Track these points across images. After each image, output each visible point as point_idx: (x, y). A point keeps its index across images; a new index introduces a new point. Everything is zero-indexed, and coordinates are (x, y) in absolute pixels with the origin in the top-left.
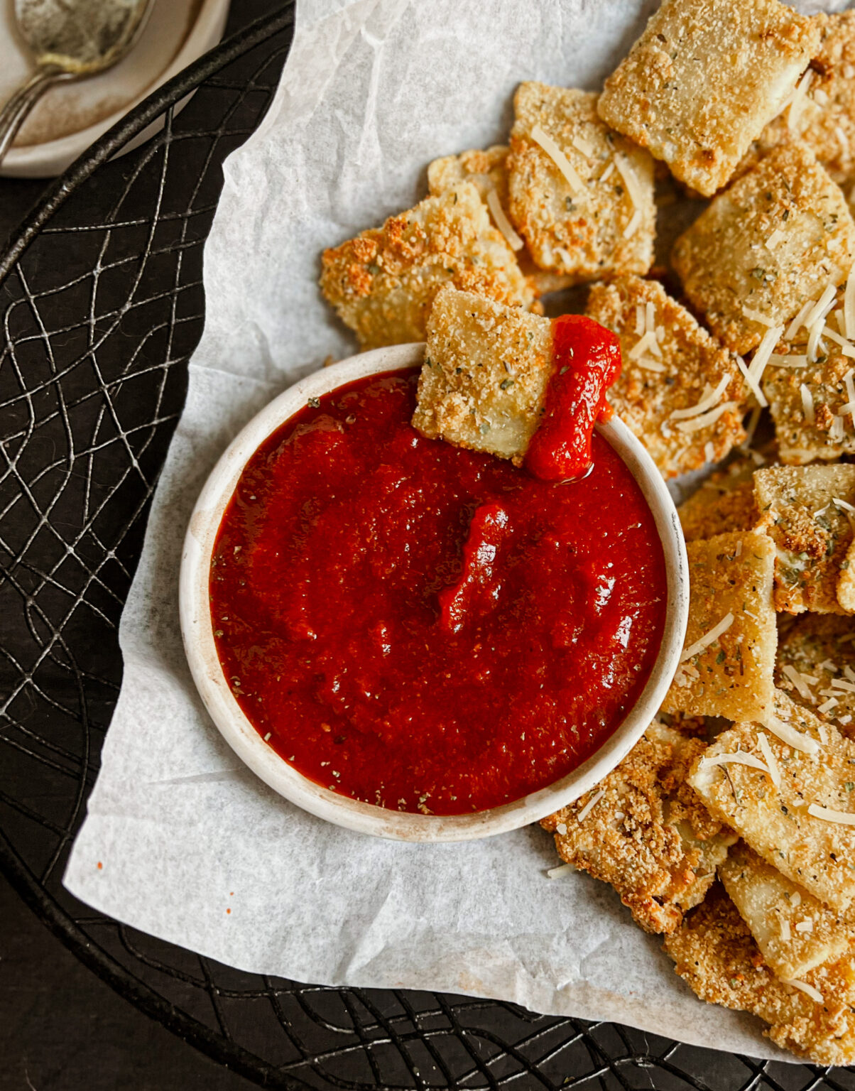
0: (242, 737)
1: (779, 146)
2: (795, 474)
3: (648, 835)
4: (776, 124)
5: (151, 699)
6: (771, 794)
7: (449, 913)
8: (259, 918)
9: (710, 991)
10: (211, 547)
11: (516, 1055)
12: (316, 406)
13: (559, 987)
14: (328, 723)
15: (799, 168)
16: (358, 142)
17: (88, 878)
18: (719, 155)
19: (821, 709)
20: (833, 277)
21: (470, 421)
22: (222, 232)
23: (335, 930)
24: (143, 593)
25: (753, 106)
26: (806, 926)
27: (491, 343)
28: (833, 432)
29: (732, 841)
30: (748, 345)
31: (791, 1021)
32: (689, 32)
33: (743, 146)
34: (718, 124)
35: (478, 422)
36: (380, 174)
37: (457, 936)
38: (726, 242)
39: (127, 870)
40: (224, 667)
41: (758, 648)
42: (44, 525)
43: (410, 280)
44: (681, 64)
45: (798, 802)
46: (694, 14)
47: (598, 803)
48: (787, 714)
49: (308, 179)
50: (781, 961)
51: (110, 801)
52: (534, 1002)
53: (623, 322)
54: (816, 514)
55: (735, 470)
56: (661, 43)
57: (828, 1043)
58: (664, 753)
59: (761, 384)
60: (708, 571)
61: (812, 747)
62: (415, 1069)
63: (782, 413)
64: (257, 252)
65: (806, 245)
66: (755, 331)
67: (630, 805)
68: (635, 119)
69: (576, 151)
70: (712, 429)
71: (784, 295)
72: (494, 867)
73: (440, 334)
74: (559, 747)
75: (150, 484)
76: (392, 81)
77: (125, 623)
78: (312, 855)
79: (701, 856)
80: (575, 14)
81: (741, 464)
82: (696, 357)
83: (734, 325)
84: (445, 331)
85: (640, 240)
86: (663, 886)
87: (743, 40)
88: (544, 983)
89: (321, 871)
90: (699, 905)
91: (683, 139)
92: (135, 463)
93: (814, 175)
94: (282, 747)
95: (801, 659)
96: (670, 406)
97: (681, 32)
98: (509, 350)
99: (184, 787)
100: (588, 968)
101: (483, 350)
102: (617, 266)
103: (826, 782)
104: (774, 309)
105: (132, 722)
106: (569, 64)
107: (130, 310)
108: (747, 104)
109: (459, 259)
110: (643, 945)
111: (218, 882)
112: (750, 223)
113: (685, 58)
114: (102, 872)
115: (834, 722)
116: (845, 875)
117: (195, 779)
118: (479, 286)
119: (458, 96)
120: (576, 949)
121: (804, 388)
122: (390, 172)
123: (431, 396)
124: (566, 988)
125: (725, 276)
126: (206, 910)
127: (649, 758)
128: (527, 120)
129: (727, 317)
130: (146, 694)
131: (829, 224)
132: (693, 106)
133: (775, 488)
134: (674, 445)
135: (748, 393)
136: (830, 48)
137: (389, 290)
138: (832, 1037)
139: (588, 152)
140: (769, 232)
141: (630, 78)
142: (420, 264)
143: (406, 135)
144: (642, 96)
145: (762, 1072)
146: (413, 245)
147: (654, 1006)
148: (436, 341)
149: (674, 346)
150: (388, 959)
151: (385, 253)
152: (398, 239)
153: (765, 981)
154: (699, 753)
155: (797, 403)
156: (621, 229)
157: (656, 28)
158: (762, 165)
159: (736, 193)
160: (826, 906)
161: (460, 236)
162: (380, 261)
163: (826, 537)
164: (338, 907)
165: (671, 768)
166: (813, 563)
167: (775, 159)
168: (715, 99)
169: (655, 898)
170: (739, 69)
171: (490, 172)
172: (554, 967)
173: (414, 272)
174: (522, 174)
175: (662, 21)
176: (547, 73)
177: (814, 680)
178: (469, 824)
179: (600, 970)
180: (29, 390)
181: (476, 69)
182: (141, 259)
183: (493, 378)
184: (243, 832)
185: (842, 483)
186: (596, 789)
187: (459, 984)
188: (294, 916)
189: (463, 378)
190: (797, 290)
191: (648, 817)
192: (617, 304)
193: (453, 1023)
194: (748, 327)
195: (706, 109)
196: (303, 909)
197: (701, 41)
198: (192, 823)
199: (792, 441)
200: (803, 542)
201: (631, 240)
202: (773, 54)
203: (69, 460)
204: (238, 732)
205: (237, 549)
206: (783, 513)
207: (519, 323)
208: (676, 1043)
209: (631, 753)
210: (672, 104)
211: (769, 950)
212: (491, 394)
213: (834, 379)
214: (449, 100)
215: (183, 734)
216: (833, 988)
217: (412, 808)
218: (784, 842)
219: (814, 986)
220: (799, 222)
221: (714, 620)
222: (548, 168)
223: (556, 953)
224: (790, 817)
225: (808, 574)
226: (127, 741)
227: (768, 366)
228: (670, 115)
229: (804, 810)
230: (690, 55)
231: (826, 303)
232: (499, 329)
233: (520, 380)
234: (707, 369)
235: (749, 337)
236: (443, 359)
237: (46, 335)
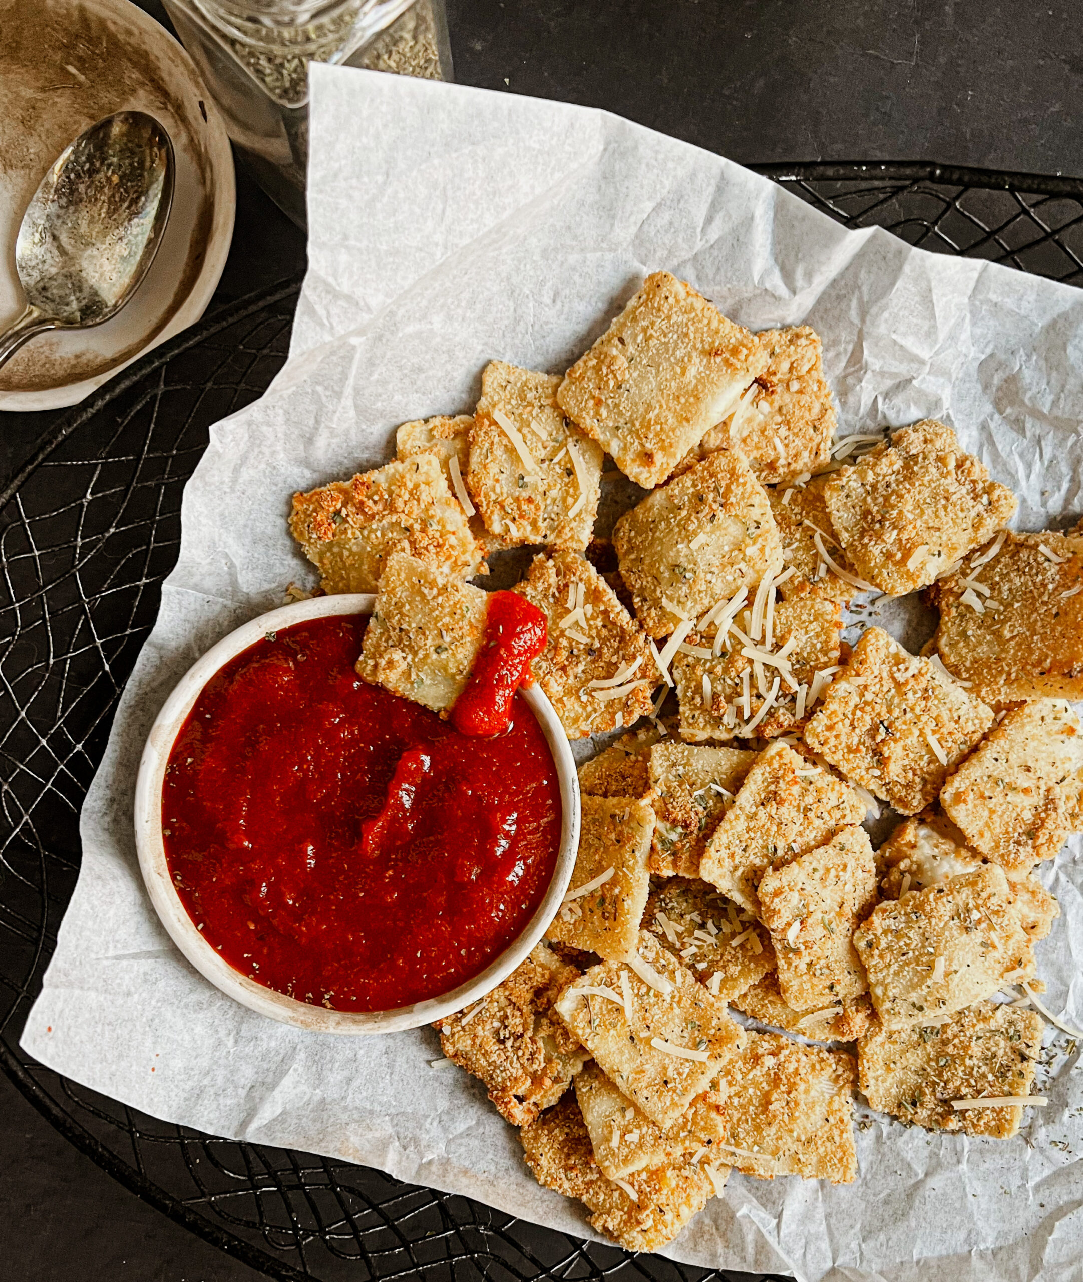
0: (178, 926)
1: (720, 449)
2: (686, 753)
3: (517, 1044)
4: (719, 428)
5: (103, 886)
6: (623, 1024)
7: (342, 1088)
8: (179, 1077)
9: (549, 1179)
10: (167, 756)
11: (380, 1213)
12: (272, 640)
13: (424, 1161)
14: (254, 922)
15: (732, 475)
16: (335, 412)
17: (39, 1039)
18: (659, 458)
19: (682, 954)
20: (747, 580)
21: (407, 674)
22: (202, 477)
23: (242, 1093)
24: (103, 784)
25: (695, 417)
26: (633, 1137)
27: (432, 610)
28: (725, 719)
29: (587, 1058)
30: (662, 634)
31: (609, 1213)
32: (647, 339)
33: (681, 452)
34: (662, 429)
35: (413, 676)
36: (353, 431)
37: (346, 1108)
38: (658, 534)
39: (71, 1034)
40: (168, 863)
41: (629, 902)
42: (22, 719)
43: (369, 532)
44: (636, 367)
45: (644, 1034)
46: (653, 323)
47: (480, 1012)
48: (651, 956)
49: (286, 435)
50: (607, 1163)
51: (62, 975)
52: (401, 1171)
53: (557, 595)
54: (696, 793)
55: (642, 735)
56: (620, 346)
57: (635, 1234)
58: (543, 975)
59: (670, 669)
60: (601, 825)
61: (666, 987)
62: (294, 1215)
63: (685, 695)
64: (233, 490)
65: (726, 548)
66: (669, 620)
67: (507, 1017)
68: (588, 413)
69: (534, 433)
70: (624, 700)
71: (700, 592)
72: (386, 1053)
73: (388, 593)
74: (447, 967)
75: (119, 687)
76: (371, 363)
77: (86, 810)
78: (230, 1027)
79: (559, 1067)
80: (547, 306)
81: (648, 730)
82: (618, 635)
83: (653, 612)
84: (392, 592)
85: (582, 521)
86: (523, 1088)
87: (694, 354)
88: (412, 1156)
89: (236, 1042)
90: (553, 1107)
91: (629, 438)
92: (107, 667)
93: (744, 484)
94: (212, 937)
95: (673, 909)
96: (589, 676)
97: (640, 338)
98: (447, 620)
99: (124, 963)
100: (453, 1147)
101: (424, 615)
102: (559, 542)
103: (673, 1019)
104: (689, 604)
105: (86, 907)
106: (537, 348)
107: (114, 534)
108: (689, 415)
109: (416, 520)
110: (503, 1133)
111: (147, 1044)
112: (681, 520)
113: (640, 362)
114: (51, 1034)
115: (692, 967)
116: (673, 1099)
117: (135, 956)
118: (431, 548)
119: (430, 373)
120: (445, 1130)
121: (705, 677)
122: (363, 430)
123: (375, 647)
124: (430, 1162)
125: (652, 565)
126: (134, 1068)
127: (530, 978)
128: (492, 397)
129: (649, 603)
130: (100, 883)
131: (752, 530)
132: (641, 410)
133: (666, 764)
134: (589, 708)
135: (658, 674)
136: (778, 364)
137: (350, 539)
138: (638, 1229)
139: (544, 436)
140: (695, 533)
141: (589, 374)
142: (380, 521)
143: (379, 404)
144: (596, 393)
145: (582, 1249)
146: (375, 502)
147: (501, 1185)
148: (384, 599)
149: (599, 623)
150: (284, 1121)
151: (349, 506)
152: (361, 498)
153: (595, 1176)
154: (570, 981)
155: (699, 689)
156: (567, 509)
157: (618, 329)
158: (699, 467)
159: (673, 490)
160: (654, 1123)
161: (418, 500)
162: (344, 513)
163: (701, 815)
164: (247, 1074)
165: (547, 989)
166: (686, 835)
167: (712, 464)
168: (661, 406)
169: (516, 1097)
170: (687, 380)
171: (453, 439)
172: (423, 1143)
173: (374, 527)
174: (482, 449)
175: (624, 324)
176: (516, 354)
177: (681, 929)
178: (363, 1022)
179: (462, 1149)
180: (17, 602)
181: (450, 352)
182: (127, 490)
183: (429, 642)
184: (172, 1003)
185: (724, 767)
186: (481, 1000)
187: (340, 1151)
188: (209, 1078)
189: (404, 638)
190: (712, 589)
191: (520, 1029)
192: (553, 579)
193: (331, 1180)
194: (665, 616)
195: (652, 415)
196: (217, 1073)
197: (658, 350)
198: (129, 994)
199: (691, 721)
200: (680, 817)
201: (574, 519)
202: (720, 370)
203: (48, 663)
204: (175, 920)
205: (189, 760)
206: (669, 788)
207: (458, 596)
208: (514, 1218)
209: (515, 971)
210: (623, 405)
211: (600, 1153)
212: (427, 656)
213: (733, 674)
214: (422, 376)
215: (128, 917)
216: (648, 1189)
217: (317, 1001)
218: (626, 1066)
219: (633, 1186)
220: (724, 526)
221: (599, 870)
222: (506, 446)
223: (427, 1132)
224: (635, 1046)
225: (679, 845)
226: (80, 923)
227: (678, 652)
228: (620, 414)
229: (648, 1040)
230: (644, 362)
231: (738, 602)
232: (440, 600)
233: (453, 647)
234: (625, 648)
235: (665, 626)
236: (388, 616)
237: (37, 553)
